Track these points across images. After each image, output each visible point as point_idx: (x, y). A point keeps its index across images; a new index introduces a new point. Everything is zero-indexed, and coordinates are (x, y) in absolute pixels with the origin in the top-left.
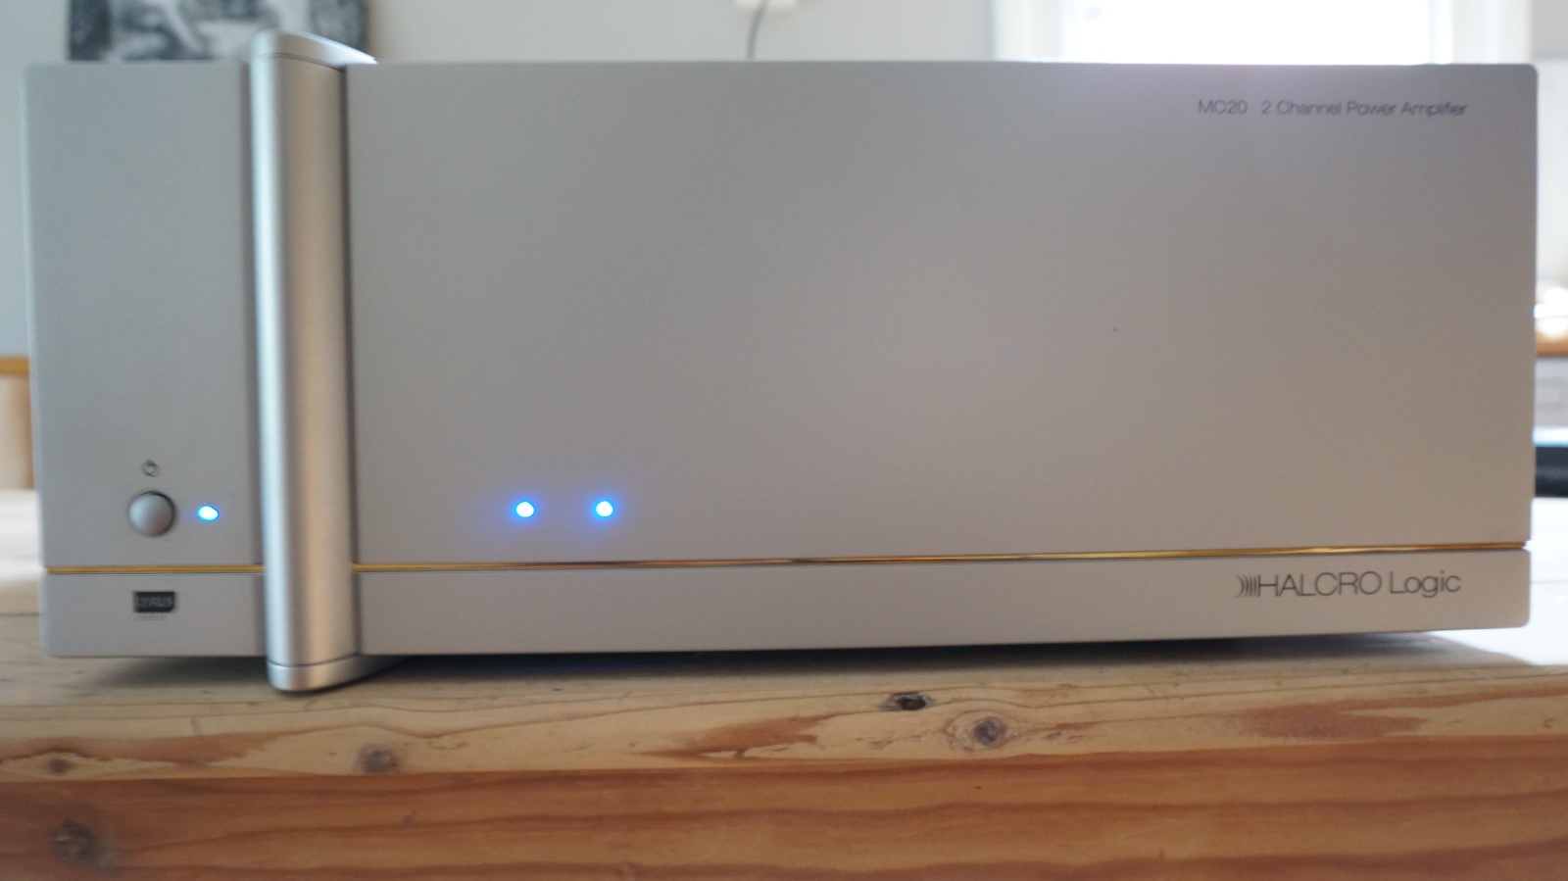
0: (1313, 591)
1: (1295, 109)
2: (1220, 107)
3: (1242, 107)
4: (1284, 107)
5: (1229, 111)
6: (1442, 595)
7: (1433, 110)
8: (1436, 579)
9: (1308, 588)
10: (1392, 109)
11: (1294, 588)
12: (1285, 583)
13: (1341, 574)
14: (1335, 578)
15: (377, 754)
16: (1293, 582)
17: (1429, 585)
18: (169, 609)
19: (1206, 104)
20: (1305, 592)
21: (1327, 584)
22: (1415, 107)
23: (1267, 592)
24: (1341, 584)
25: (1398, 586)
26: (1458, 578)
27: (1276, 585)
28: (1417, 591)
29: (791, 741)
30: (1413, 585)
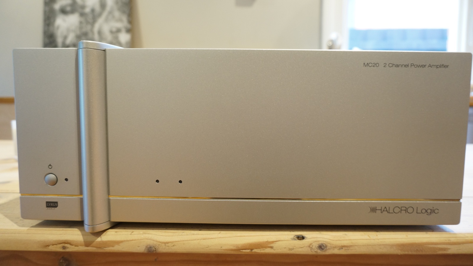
0: (393, 212)
1: (394, 66)
2: (370, 65)
3: (377, 65)
4: (391, 65)
5: (373, 66)
6: (433, 214)
7: (438, 66)
8: (431, 210)
9: (391, 211)
10: (425, 66)
11: (387, 211)
12: (384, 209)
13: (401, 207)
14: (399, 208)
15: (151, 247)
16: (386, 209)
17: (429, 211)
18: (56, 207)
19: (366, 64)
20: (390, 212)
21: (397, 210)
22: (432, 65)
23: (378, 212)
24: (401, 210)
25: (419, 211)
26: (438, 210)
27: (381, 210)
28: (425, 213)
29: (266, 248)
30: (424, 211)
